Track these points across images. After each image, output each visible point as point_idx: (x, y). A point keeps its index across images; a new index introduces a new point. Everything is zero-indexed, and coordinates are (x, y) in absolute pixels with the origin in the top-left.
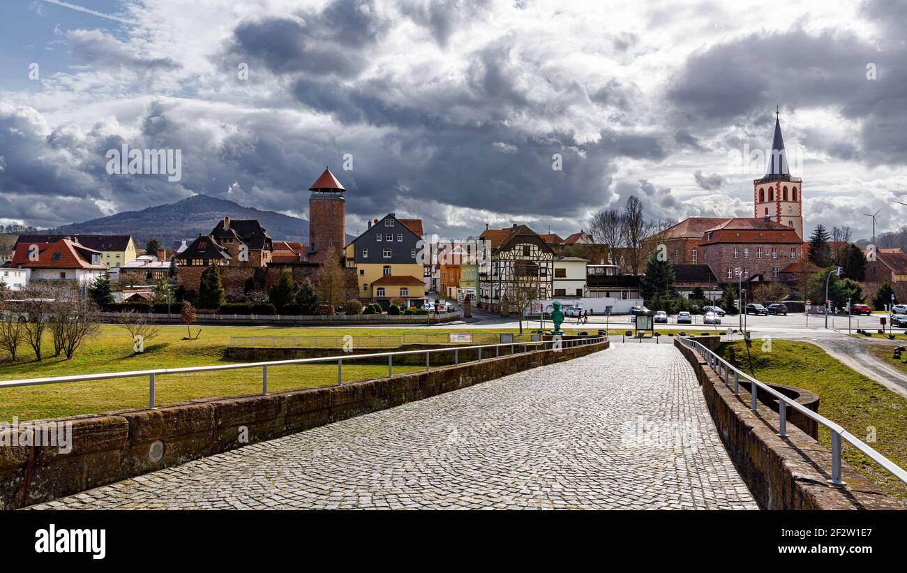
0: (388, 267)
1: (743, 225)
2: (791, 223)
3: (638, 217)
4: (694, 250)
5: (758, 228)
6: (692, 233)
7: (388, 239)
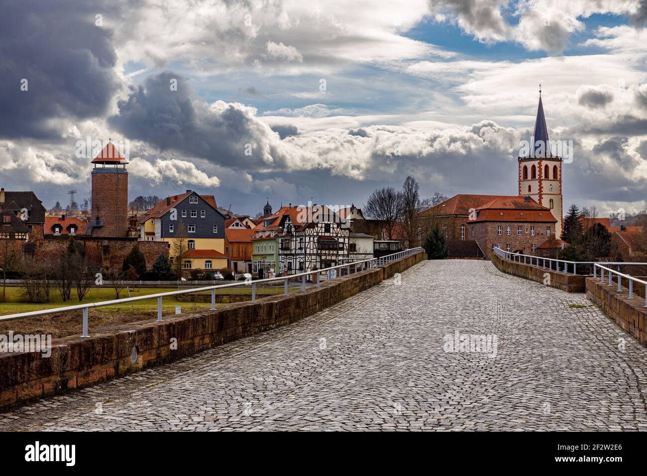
0: (192, 241)
1: (506, 205)
2: (551, 201)
3: (415, 196)
4: (462, 227)
5: (518, 208)
6: (460, 210)
7: (192, 215)
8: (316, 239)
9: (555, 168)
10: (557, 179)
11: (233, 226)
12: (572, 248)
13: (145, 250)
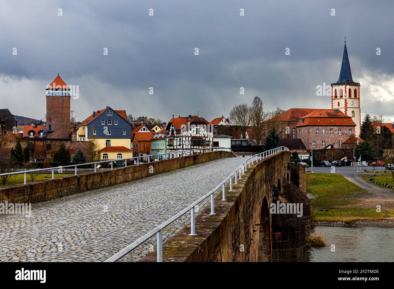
0: (109, 141)
1: (322, 115)
2: (353, 112)
3: (260, 109)
4: (294, 130)
5: (330, 117)
6: (293, 119)
7: (109, 123)
8: (190, 138)
9: (355, 91)
10: (357, 97)
11: (142, 130)
12: (366, 143)
13: (76, 147)
